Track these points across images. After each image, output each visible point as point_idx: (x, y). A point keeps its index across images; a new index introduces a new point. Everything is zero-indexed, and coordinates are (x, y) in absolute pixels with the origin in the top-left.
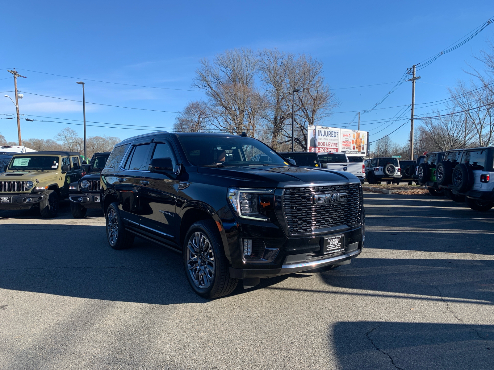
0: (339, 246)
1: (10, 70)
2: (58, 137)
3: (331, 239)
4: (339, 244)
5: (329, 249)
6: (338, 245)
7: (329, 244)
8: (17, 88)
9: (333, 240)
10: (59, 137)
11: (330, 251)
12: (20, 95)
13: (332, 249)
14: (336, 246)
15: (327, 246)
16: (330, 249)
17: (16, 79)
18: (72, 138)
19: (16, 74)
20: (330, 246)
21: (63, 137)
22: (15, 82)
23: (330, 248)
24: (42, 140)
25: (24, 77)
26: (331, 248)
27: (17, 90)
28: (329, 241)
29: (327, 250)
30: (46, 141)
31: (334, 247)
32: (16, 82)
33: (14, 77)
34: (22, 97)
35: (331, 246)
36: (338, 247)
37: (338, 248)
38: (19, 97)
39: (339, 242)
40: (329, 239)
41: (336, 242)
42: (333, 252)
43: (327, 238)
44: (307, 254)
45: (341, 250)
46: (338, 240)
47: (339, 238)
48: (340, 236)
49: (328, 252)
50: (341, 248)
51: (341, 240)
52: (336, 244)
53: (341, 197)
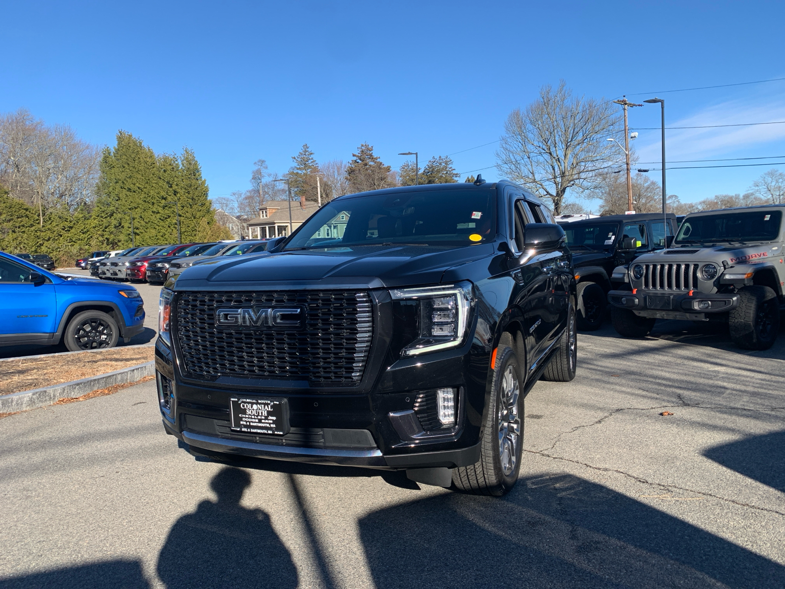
0: (271, 422)
1: (616, 101)
2: (754, 187)
3: (249, 403)
4: (270, 418)
5: (245, 423)
6: (266, 418)
7: (244, 412)
8: (627, 124)
9: (252, 407)
10: (757, 188)
11: (245, 426)
12: (633, 135)
13: (251, 424)
14: (263, 421)
15: (240, 415)
16: (248, 423)
17: (626, 112)
18: (780, 187)
19: (626, 104)
20: (247, 416)
21: (763, 189)
22: (625, 116)
23: (247, 422)
24: (736, 195)
25: (639, 105)
26: (250, 422)
27: (627, 128)
28: (243, 406)
29: (241, 423)
30: (744, 196)
31: (257, 421)
32: (627, 116)
33: (624, 109)
34: (635, 137)
35: (249, 418)
36: (270, 424)
37: (268, 425)
38: (632, 137)
39: (270, 414)
40: (243, 402)
41: (262, 413)
42: (253, 430)
43: (236, 400)
44: (215, 421)
45: (276, 433)
46: (267, 409)
47: (268, 404)
48: (269, 402)
49: (242, 428)
50: (277, 429)
51: (276, 411)
52: (261, 416)
53: (283, 317)
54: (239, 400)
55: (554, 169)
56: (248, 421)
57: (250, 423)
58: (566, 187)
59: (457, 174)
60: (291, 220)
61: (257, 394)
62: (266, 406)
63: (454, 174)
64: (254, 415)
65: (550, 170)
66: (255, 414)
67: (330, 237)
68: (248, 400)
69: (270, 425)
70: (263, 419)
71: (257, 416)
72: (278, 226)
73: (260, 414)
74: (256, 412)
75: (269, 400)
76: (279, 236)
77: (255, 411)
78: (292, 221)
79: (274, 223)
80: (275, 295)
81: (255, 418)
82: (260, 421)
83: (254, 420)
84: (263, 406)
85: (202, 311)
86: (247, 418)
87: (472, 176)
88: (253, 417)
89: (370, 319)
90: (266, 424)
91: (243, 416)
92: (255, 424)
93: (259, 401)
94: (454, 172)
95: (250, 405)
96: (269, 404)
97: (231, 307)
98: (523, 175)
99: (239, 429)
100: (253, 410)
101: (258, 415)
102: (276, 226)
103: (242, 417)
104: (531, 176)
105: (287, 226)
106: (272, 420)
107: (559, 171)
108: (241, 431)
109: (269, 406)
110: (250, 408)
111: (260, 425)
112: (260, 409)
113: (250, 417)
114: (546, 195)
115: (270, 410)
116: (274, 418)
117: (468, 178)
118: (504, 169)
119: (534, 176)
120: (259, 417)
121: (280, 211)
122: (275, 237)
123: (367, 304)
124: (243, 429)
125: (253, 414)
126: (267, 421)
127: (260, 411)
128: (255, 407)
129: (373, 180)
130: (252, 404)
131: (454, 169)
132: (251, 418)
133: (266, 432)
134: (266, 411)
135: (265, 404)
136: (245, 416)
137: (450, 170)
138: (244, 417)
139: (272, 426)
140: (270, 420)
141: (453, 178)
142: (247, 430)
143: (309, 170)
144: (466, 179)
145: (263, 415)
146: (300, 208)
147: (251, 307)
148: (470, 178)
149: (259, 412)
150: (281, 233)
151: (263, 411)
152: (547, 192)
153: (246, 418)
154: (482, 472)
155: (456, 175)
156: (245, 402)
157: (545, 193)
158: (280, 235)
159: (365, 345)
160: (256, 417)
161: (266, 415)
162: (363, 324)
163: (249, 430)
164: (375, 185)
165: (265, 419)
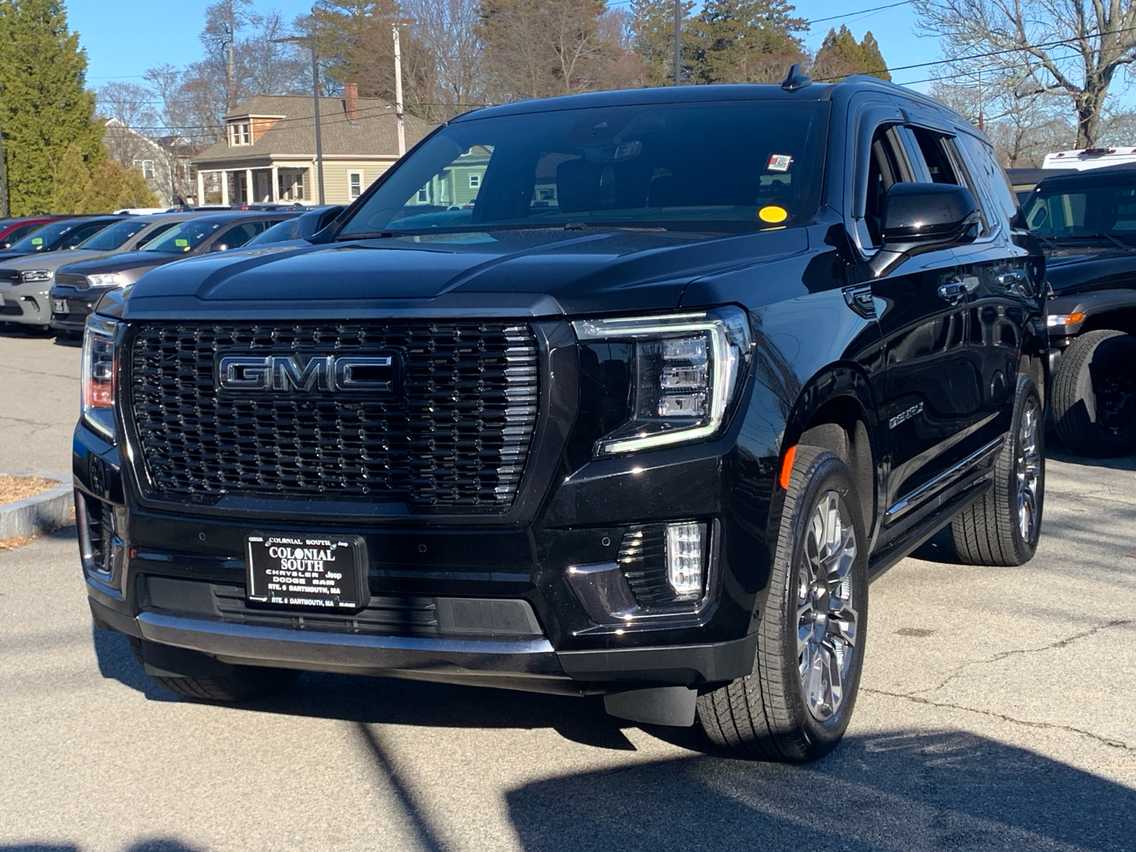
0: (332, 583)
3: (286, 546)
4: (330, 575)
5: (277, 587)
6: (322, 576)
7: (276, 564)
9: (292, 554)
11: (278, 593)
13: (292, 588)
14: (315, 582)
15: (268, 572)
16: (284, 588)
20: (282, 573)
23: (281, 584)
26: (288, 585)
28: (275, 552)
29: (270, 586)
31: (303, 582)
35: (286, 576)
36: (329, 587)
37: (325, 590)
39: (329, 566)
40: (273, 545)
41: (313, 566)
42: (294, 601)
43: (261, 540)
44: (213, 587)
45: (341, 604)
46: (325, 559)
47: (325, 548)
48: (328, 543)
49: (272, 596)
50: (343, 597)
51: (342, 561)
52: (313, 571)
53: (358, 373)
54: (266, 540)
55: (1080, 11)
56: (285, 583)
57: (288, 588)
58: (1114, 65)
59: (800, 21)
60: (319, 152)
61: (302, 528)
62: (322, 552)
63: (790, 21)
64: (297, 570)
65: (1070, 14)
66: (300, 569)
67: (428, 202)
68: (285, 541)
69: (329, 590)
70: (315, 578)
71: (303, 572)
72: (280, 169)
73: (310, 569)
74: (302, 563)
75: (328, 540)
76: (281, 197)
77: (299, 562)
78: (323, 156)
79: (270, 161)
80: (341, 329)
81: (298, 577)
82: (309, 582)
83: (296, 581)
84: (315, 551)
85: (188, 361)
86: (282, 576)
87: (843, 28)
88: (295, 574)
89: (533, 378)
90: (321, 589)
91: (274, 572)
92: (298, 589)
93: (308, 542)
94: (792, 15)
95: (289, 549)
96: (328, 547)
97: (249, 353)
98: (991, 27)
99: (264, 600)
100: (295, 559)
101: (306, 570)
102: (275, 167)
103: (272, 576)
104: (1012, 29)
105: (306, 169)
106: (333, 579)
107: (1095, 18)
108: (269, 606)
109: (329, 552)
110: (289, 557)
111: (309, 589)
112: (309, 559)
113: (289, 574)
114: (1057, 86)
115: (329, 559)
116: (338, 576)
117: (832, 32)
118: (935, 8)
119: (1021, 29)
120: (308, 575)
121: (285, 125)
122: (271, 199)
123: (526, 349)
124: (274, 600)
125: (294, 568)
126: (322, 582)
127: (309, 563)
128: (299, 553)
129: (555, 37)
130: (294, 547)
131: (793, 8)
132: (291, 576)
133: (320, 603)
134: (321, 562)
135: (319, 548)
136: (277, 572)
137: (780, 8)
138: (275, 575)
139: (334, 591)
140: (329, 579)
141: (789, 33)
142: (283, 600)
143: (370, 7)
144: (826, 35)
145: (316, 569)
146: (342, 117)
147: (292, 353)
148: (837, 31)
149: (306, 565)
150: (289, 189)
151: (316, 562)
152: (1060, 78)
153: (279, 576)
154: (760, 702)
155: (800, 24)
156: (279, 545)
157: (1055, 81)
158: (286, 195)
159: (523, 430)
160: (300, 574)
161: (321, 570)
162: (517, 389)
163: (286, 601)
164: (559, 51)
165: (319, 579)
